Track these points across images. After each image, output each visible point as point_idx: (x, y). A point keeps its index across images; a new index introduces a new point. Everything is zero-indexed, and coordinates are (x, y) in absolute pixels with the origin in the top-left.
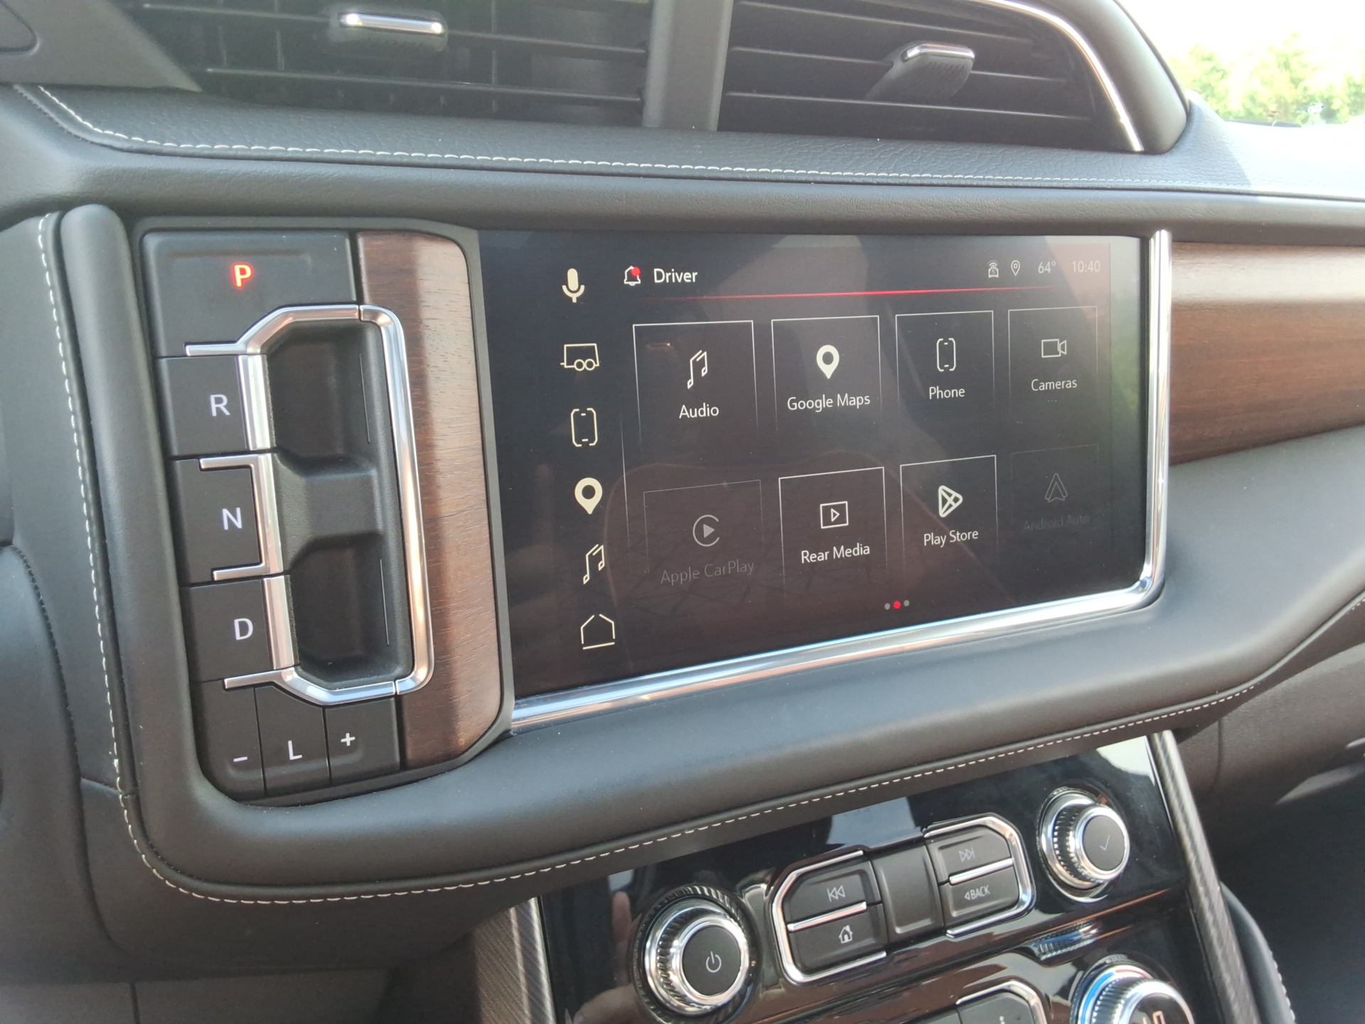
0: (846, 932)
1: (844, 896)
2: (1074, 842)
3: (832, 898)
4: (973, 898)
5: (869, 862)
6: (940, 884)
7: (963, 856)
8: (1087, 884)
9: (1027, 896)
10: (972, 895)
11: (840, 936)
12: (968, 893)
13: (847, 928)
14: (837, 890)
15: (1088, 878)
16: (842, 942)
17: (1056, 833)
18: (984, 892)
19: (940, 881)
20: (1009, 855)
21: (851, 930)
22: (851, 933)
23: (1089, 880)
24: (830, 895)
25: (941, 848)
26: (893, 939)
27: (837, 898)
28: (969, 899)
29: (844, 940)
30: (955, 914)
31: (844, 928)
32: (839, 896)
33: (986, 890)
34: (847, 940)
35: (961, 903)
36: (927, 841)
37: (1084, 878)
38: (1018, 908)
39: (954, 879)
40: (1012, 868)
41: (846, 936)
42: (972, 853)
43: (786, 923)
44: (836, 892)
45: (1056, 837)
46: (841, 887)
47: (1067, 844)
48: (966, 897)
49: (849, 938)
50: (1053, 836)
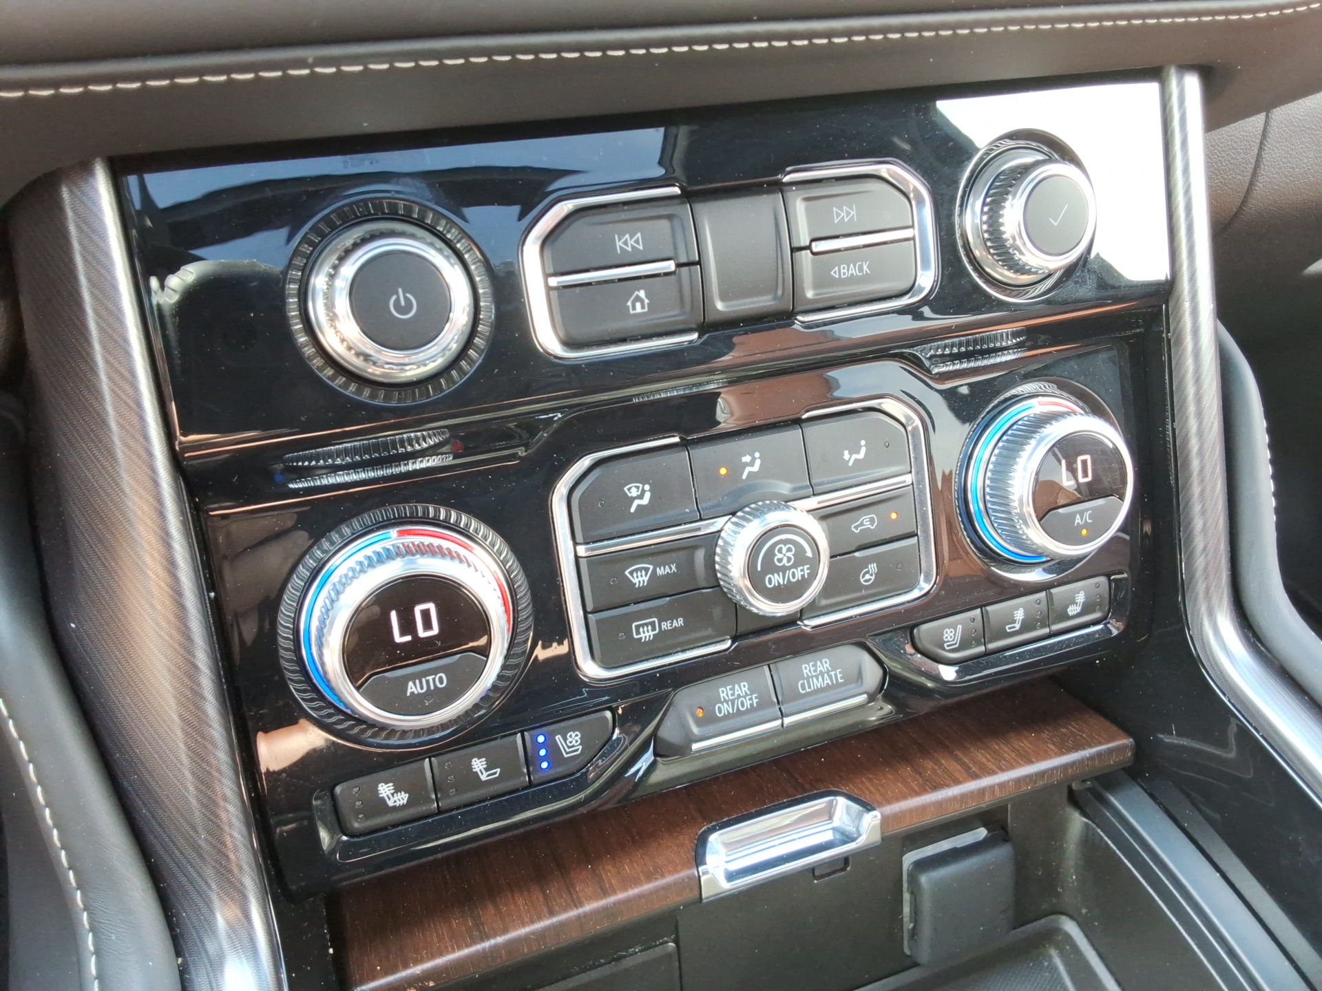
0: (638, 299)
1: (641, 248)
2: (1012, 215)
3: (620, 247)
4: (842, 276)
5: (688, 205)
6: (794, 250)
7: (838, 215)
8: (1025, 279)
9: (927, 280)
10: (842, 271)
11: (629, 304)
12: (837, 268)
13: (642, 294)
14: (631, 238)
15: (1027, 268)
16: (632, 312)
17: (986, 209)
18: (861, 269)
19: (795, 245)
20: (911, 224)
21: (647, 297)
22: (646, 301)
23: (1029, 272)
24: (619, 244)
25: (807, 199)
26: (711, 317)
27: (629, 249)
28: (837, 276)
29: (634, 308)
30: (810, 294)
31: (637, 293)
32: (633, 247)
33: (865, 268)
34: (639, 309)
35: (822, 280)
36: (786, 188)
37: (1020, 269)
38: (910, 297)
39: (818, 247)
40: (912, 242)
41: (638, 305)
42: (853, 213)
43: (547, 276)
44: (628, 241)
45: (985, 213)
46: (639, 235)
47: (1001, 220)
48: (832, 273)
49: (643, 307)
50: (982, 213)
